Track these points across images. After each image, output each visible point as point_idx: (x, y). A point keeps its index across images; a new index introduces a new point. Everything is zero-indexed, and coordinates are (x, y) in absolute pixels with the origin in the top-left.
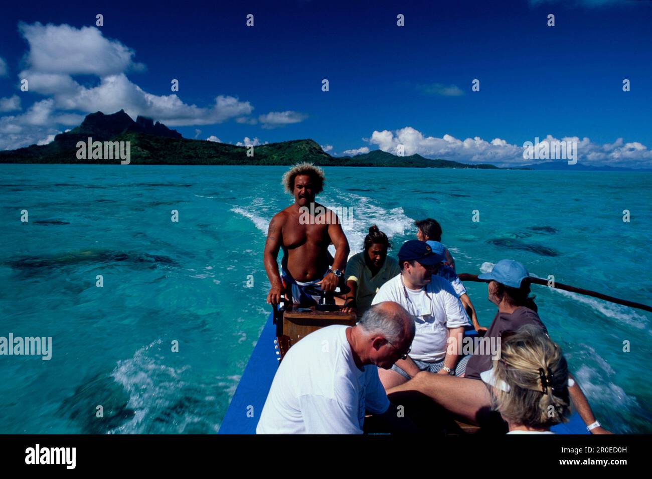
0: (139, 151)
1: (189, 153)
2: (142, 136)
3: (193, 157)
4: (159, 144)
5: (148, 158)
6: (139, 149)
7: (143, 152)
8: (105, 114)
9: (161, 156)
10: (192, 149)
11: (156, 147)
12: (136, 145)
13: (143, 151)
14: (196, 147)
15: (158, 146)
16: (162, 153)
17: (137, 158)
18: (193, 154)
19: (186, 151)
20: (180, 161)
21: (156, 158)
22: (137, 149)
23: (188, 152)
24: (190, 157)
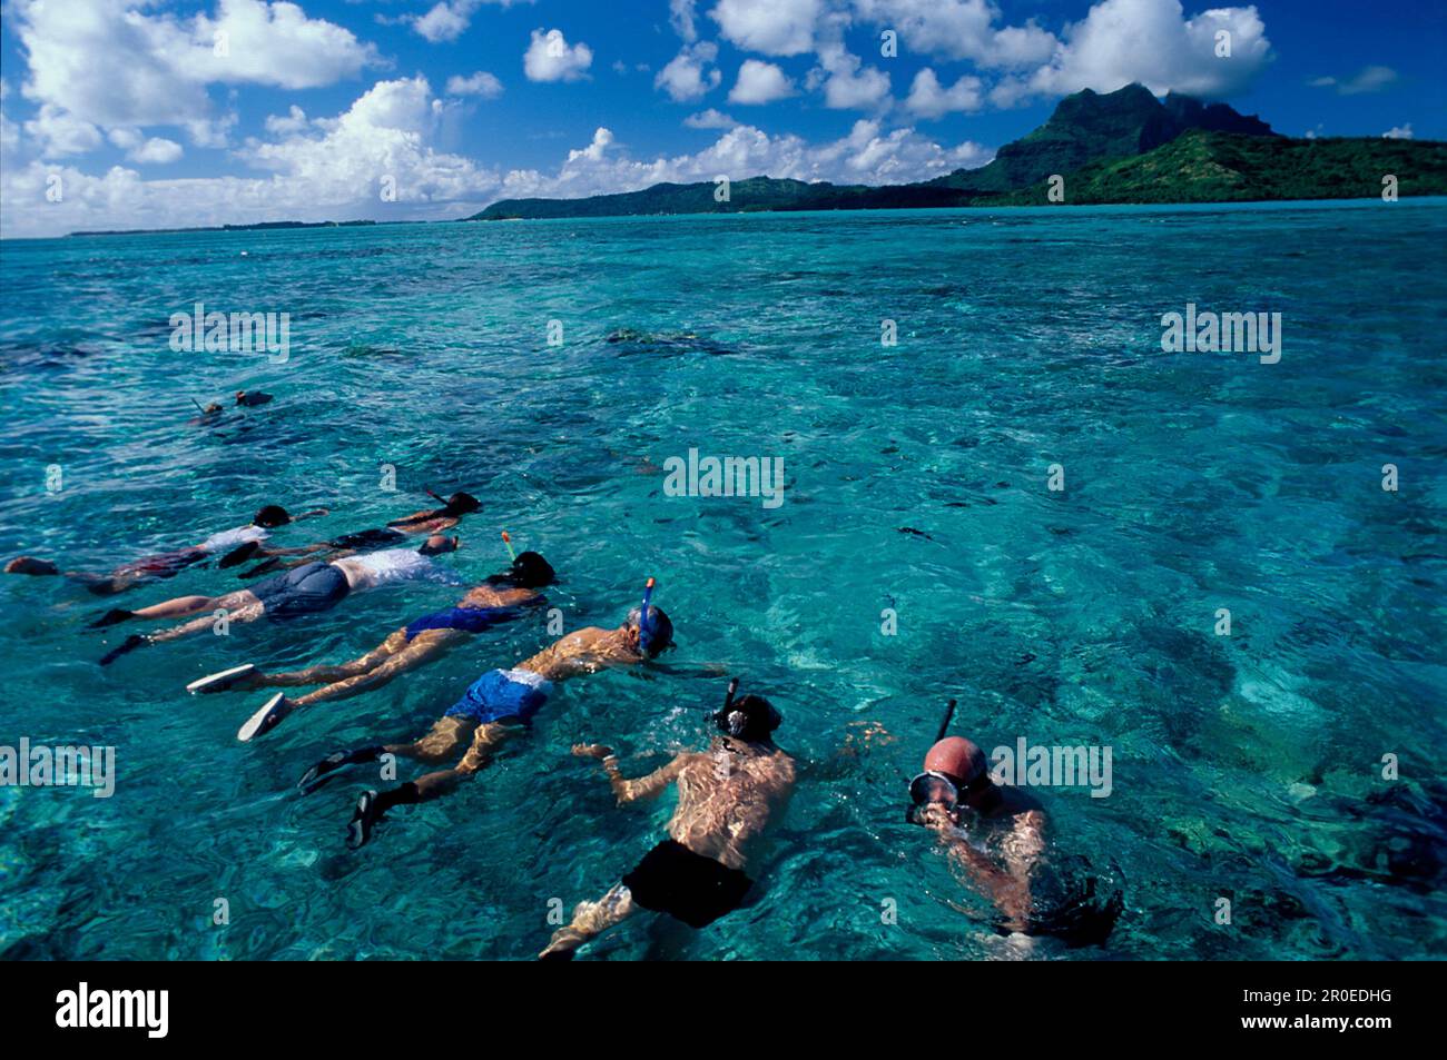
0: (1217, 173)
1: (1332, 172)
2: (1221, 139)
3: (1343, 180)
4: (1259, 155)
5: (1240, 187)
6: (1218, 168)
7: (1226, 176)
8: (1098, 93)
9: (1267, 181)
10: (1339, 162)
11: (1252, 161)
12: (1211, 160)
13: (1226, 172)
14: (1353, 155)
15: (1258, 158)
16: (1266, 173)
17: (1213, 188)
18: (1342, 174)
19: (1326, 168)
20: (1313, 192)
21: (1257, 186)
22: (1212, 169)
23: (1331, 168)
24: (1337, 180)
